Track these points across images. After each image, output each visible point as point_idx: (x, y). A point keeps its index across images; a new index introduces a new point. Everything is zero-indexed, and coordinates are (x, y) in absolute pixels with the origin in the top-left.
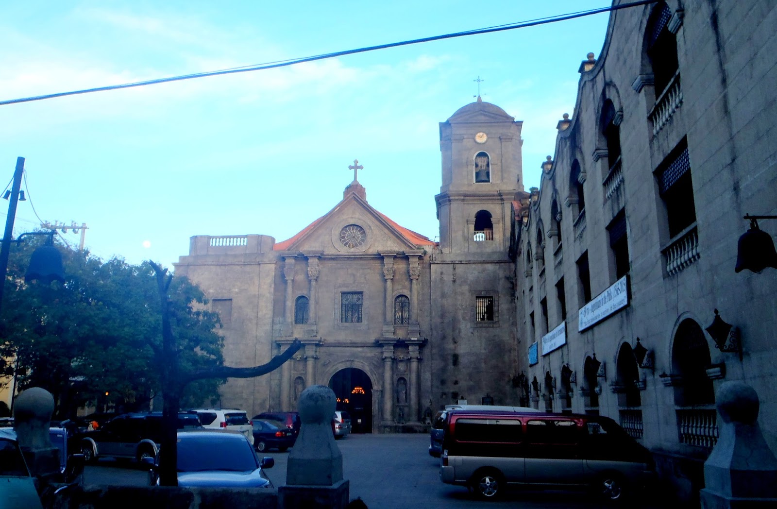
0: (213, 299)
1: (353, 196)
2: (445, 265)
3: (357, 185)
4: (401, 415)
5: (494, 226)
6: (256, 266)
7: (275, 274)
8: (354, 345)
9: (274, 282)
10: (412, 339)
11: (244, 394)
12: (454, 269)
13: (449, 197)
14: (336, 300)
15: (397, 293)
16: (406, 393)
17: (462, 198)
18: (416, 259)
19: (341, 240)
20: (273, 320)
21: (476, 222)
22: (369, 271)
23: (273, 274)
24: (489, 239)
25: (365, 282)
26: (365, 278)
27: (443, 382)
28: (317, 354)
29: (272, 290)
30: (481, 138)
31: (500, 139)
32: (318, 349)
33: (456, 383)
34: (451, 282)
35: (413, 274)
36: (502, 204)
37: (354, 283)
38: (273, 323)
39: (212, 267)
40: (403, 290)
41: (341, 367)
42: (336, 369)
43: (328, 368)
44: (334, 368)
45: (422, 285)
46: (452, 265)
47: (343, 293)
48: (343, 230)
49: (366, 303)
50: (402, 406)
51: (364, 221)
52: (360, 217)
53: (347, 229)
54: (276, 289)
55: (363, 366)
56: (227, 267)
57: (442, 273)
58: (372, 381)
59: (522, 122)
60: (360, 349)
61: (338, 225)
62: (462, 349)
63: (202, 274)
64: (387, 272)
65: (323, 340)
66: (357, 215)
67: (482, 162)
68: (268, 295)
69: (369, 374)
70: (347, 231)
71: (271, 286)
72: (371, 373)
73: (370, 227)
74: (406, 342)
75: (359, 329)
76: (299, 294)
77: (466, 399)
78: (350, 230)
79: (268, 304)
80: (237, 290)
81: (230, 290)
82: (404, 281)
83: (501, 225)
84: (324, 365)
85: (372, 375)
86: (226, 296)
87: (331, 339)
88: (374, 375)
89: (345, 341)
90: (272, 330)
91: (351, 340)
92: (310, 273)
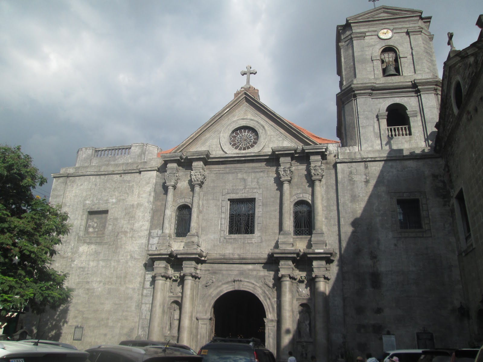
0: (88, 210)
1: (244, 96)
2: (354, 164)
3: (250, 88)
4: (304, 355)
5: (411, 119)
6: (138, 174)
7: (156, 182)
8: (243, 261)
9: (155, 191)
10: (317, 251)
11: (110, 321)
12: (366, 167)
13: (354, 91)
14: (223, 209)
15: (296, 199)
16: (310, 324)
17: (370, 91)
18: (319, 157)
19: (231, 144)
20: (150, 233)
21: (388, 116)
22: (262, 174)
23: (154, 181)
24: (406, 135)
25: (258, 187)
26: (258, 182)
27: (360, 310)
28: (198, 271)
29: (152, 199)
30: (386, 34)
31: (408, 33)
32: (199, 266)
33: (379, 311)
34: (363, 183)
35: (315, 175)
36: (417, 96)
37: (245, 188)
38: (150, 235)
39: (91, 177)
40: (304, 194)
41: (226, 289)
42: (221, 291)
43: (211, 290)
44: (219, 289)
45: (327, 187)
46: (363, 163)
47: (232, 201)
48: (233, 132)
49: (259, 211)
50: (306, 342)
51: (257, 122)
52: (252, 118)
53: (238, 132)
54: (156, 198)
55: (253, 288)
56: (107, 176)
57: (351, 173)
58: (266, 307)
59: (430, 18)
60: (250, 267)
61: (227, 127)
62: (383, 266)
63: (81, 185)
64: (283, 172)
65: (204, 254)
66: (249, 116)
67: (389, 57)
68: (147, 204)
69: (261, 298)
70: (237, 134)
71: (150, 195)
72: (264, 297)
73: (263, 127)
74: (309, 256)
75: (249, 242)
76: (181, 202)
77: (393, 335)
78: (241, 133)
79: (146, 214)
80: (114, 200)
81: (107, 200)
82: (304, 184)
83: (419, 118)
84: (206, 286)
85: (266, 300)
86: (102, 208)
87: (215, 254)
88: (268, 300)
89: (231, 256)
90: (148, 244)
91: (239, 255)
92: (193, 177)
